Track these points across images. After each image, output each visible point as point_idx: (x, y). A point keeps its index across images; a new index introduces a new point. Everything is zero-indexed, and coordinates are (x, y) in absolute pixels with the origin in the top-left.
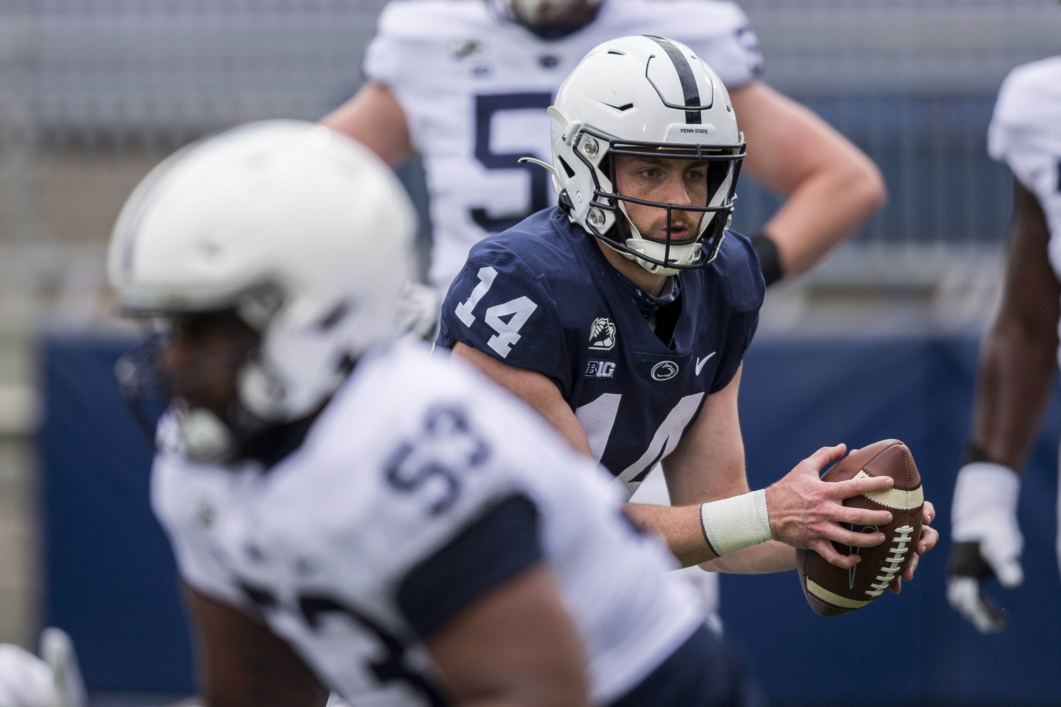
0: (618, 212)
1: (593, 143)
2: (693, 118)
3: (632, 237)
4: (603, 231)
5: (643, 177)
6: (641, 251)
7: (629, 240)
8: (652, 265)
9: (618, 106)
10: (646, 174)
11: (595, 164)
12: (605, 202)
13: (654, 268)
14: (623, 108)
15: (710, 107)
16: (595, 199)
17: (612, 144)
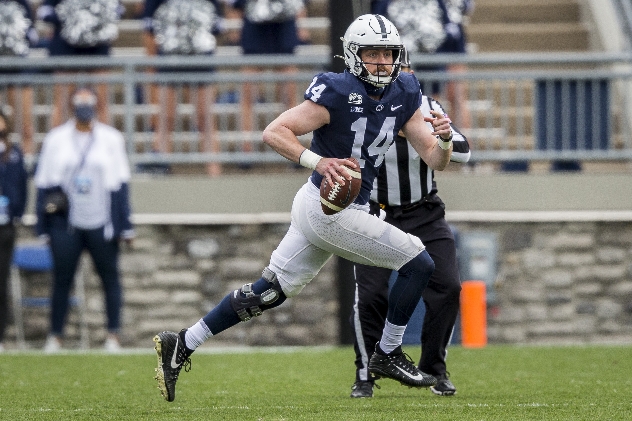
0: (363, 68)
1: (354, 47)
2: (384, 36)
3: (369, 75)
4: (359, 74)
5: (370, 57)
6: (372, 80)
7: (368, 76)
8: (375, 83)
9: (361, 34)
10: (371, 55)
11: (355, 54)
12: (359, 65)
13: (376, 85)
14: (362, 35)
15: (390, 33)
16: (356, 64)
17: (359, 46)
